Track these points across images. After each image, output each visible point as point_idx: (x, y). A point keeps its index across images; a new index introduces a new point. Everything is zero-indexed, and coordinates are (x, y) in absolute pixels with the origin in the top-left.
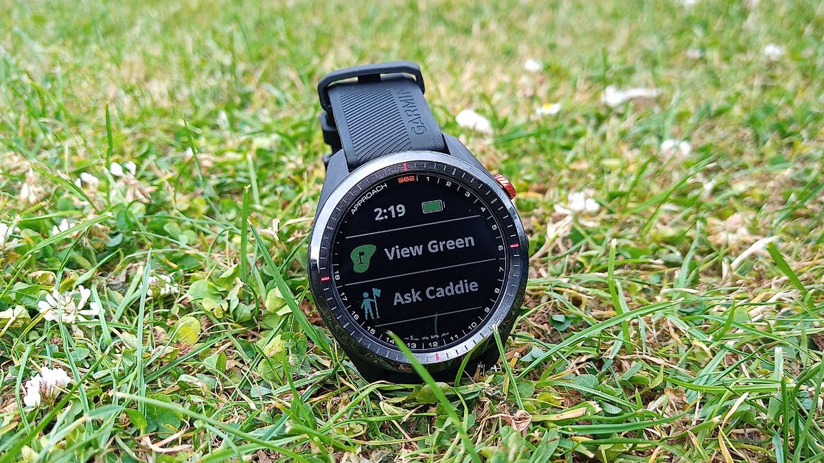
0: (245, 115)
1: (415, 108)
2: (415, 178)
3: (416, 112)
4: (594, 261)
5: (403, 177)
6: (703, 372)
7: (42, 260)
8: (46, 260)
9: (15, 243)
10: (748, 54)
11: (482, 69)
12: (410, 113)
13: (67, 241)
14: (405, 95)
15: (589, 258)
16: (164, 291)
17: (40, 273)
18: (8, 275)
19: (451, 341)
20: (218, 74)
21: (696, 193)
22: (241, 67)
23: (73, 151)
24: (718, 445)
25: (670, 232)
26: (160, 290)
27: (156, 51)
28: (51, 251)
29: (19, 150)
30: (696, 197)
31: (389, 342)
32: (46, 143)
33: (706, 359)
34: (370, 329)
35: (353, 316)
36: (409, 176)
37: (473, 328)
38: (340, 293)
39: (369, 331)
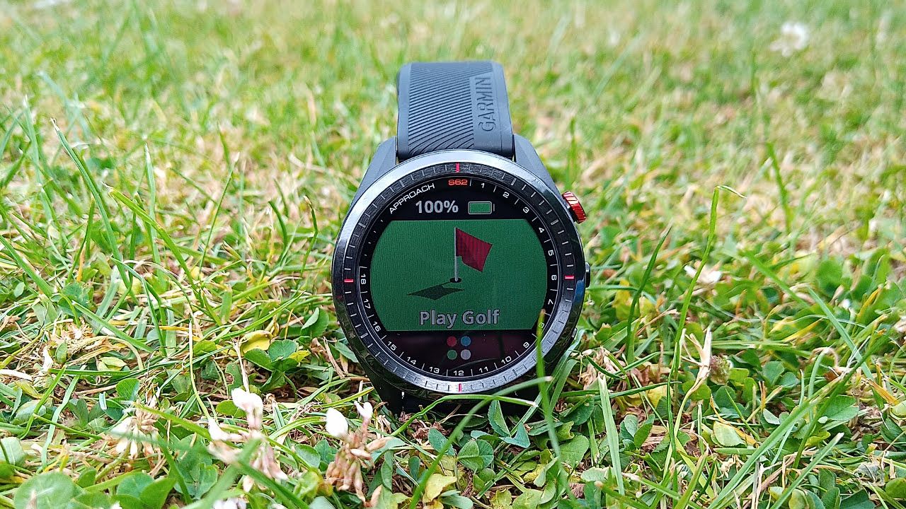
1: (491, 102)
2: (468, 183)
3: (491, 107)
5: (455, 179)
14: (484, 86)
19: (480, 372)
31: (409, 362)
34: (391, 345)
35: (374, 327)
36: (461, 178)
37: (507, 363)
38: (364, 300)
39: (389, 347)
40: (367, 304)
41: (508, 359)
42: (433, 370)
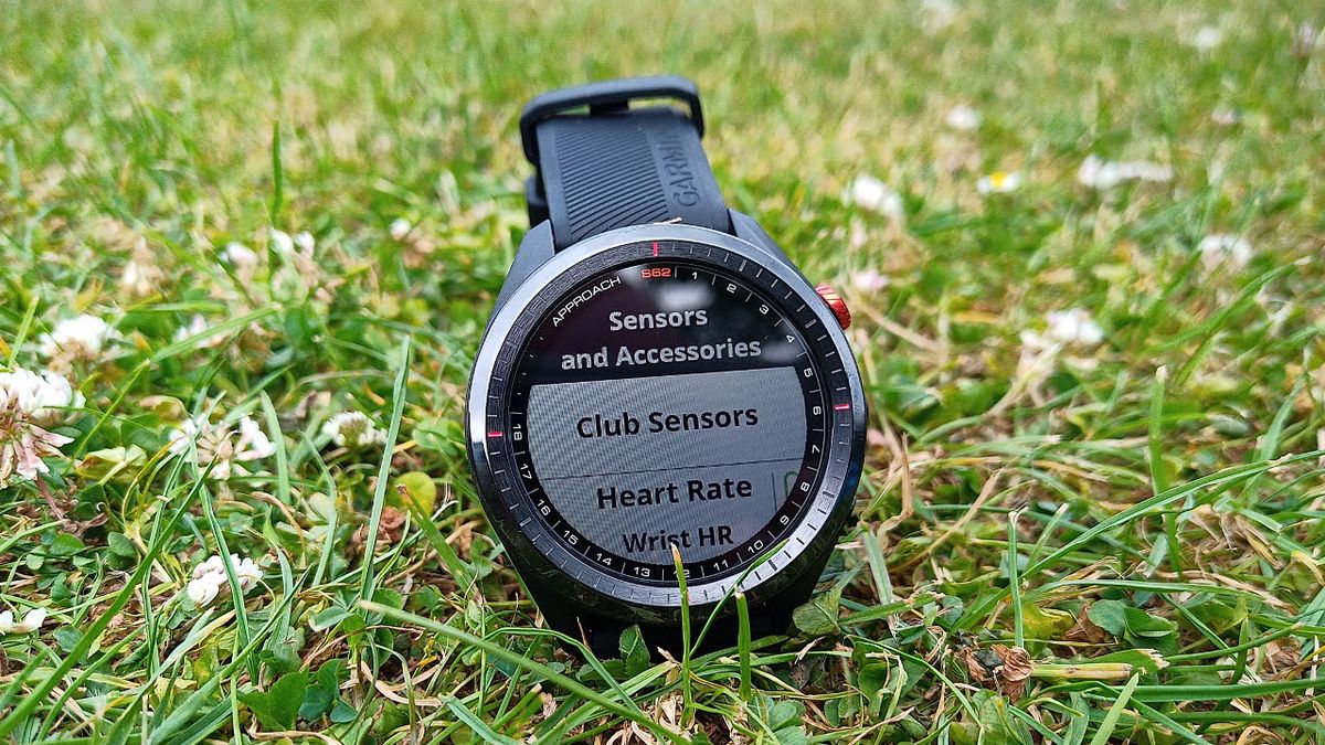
0: (486, 179)
2: (673, 273)
3: (685, 169)
4: (1098, 424)
6: (1311, 607)
7: (160, 381)
8: (167, 381)
9: (115, 352)
10: (1315, 120)
11: (872, 126)
12: (673, 170)
13: (204, 352)
15: (1089, 418)
16: (365, 439)
17: (157, 400)
18: (105, 400)
19: (715, 571)
20: (437, 119)
21: (1257, 327)
22: (475, 109)
23: (209, 221)
25: (1225, 384)
26: (357, 436)
28: (176, 367)
29: (121, 214)
30: (1261, 334)
32: (163, 207)
33: (1313, 585)
35: (540, 508)
36: (661, 266)
38: (520, 466)
39: (566, 539)
40: (525, 472)
41: (759, 545)
42: (640, 572)
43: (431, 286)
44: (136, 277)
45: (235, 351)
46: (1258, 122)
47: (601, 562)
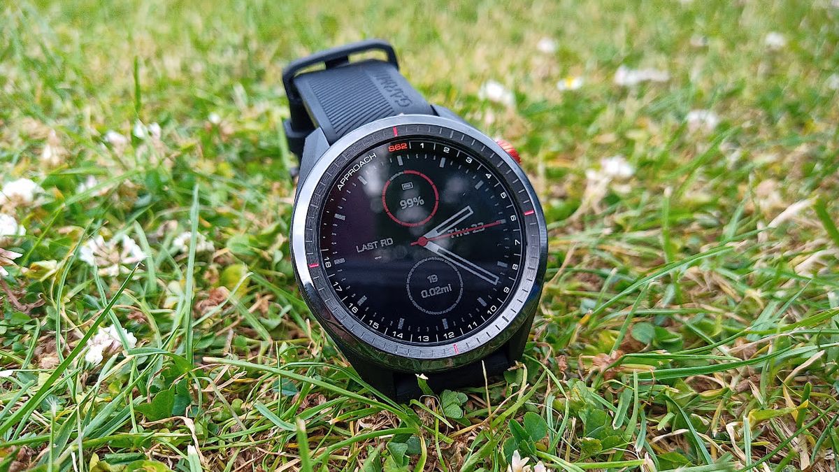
0: (263, 88)
2: (408, 146)
4: (632, 223)
7: (71, 217)
8: (75, 217)
9: (42, 201)
10: (748, 43)
11: (493, 51)
13: (96, 199)
15: (627, 220)
17: (69, 229)
18: (38, 230)
19: (470, 330)
21: (720, 164)
22: (253, 45)
23: (93, 118)
24: (782, 394)
25: (703, 198)
27: (165, 29)
28: (79, 208)
29: (38, 116)
30: (722, 168)
32: (63, 111)
33: (758, 310)
34: (373, 323)
35: (351, 309)
36: (400, 143)
37: (493, 313)
39: (371, 326)
40: (337, 287)
41: (493, 308)
42: (422, 339)
43: (234, 154)
44: (50, 154)
45: (116, 197)
46: (717, 44)
47: (396, 337)
